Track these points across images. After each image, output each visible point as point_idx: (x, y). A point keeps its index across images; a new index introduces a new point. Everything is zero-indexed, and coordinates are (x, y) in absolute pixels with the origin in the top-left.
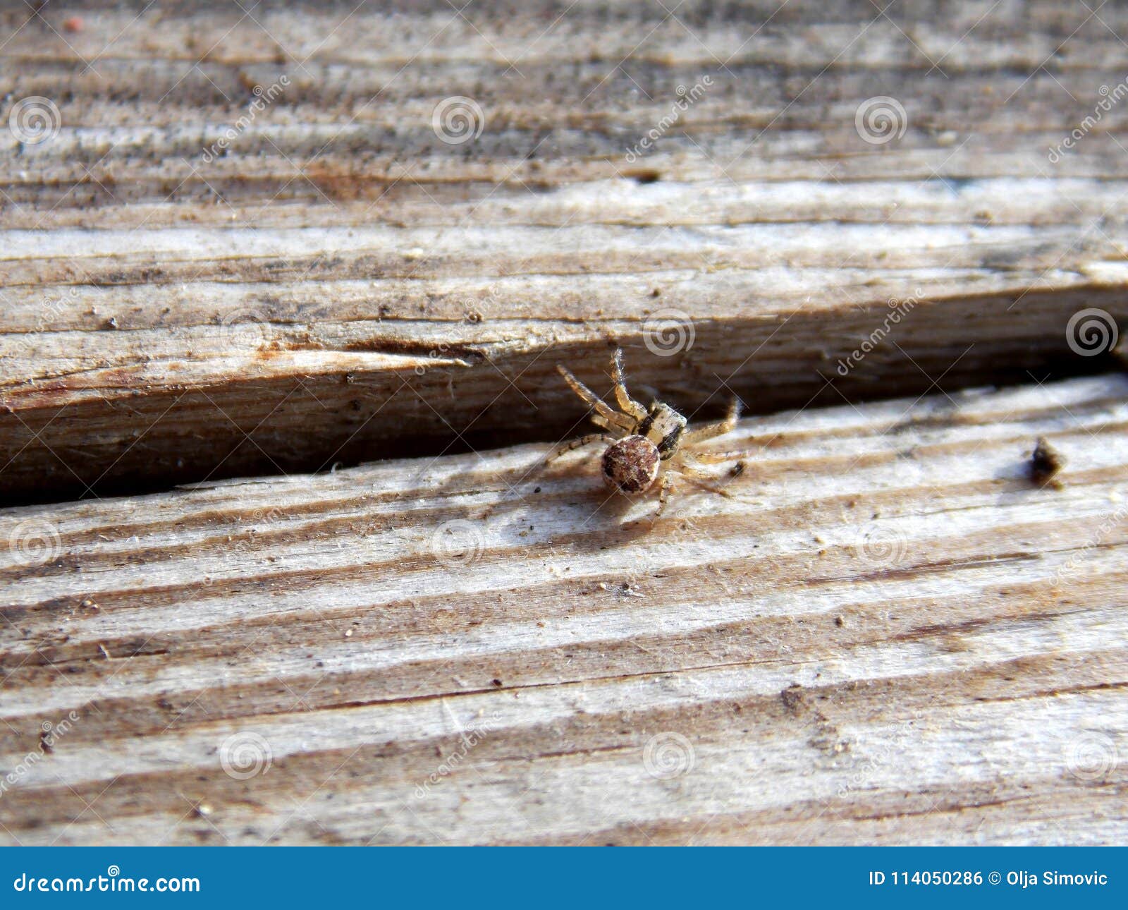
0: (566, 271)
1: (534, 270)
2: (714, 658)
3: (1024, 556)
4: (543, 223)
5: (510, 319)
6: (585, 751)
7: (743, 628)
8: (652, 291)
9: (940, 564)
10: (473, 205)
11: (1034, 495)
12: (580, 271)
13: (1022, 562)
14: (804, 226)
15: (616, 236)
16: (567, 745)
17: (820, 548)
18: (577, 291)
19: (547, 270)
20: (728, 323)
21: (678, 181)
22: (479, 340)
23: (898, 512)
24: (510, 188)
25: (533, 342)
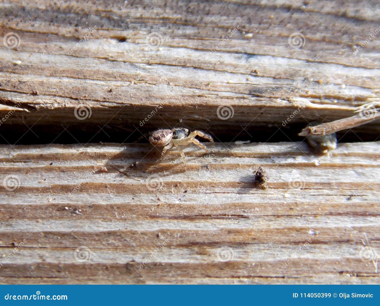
0: (77, 77)
1: (64, 75)
2: (104, 245)
3: (242, 216)
4: (74, 55)
5: (49, 95)
6: (41, 277)
7: (118, 234)
8: (109, 90)
9: (207, 215)
10: (48, 44)
11: (253, 191)
12: (83, 77)
13: (241, 219)
14: (179, 68)
15: (102, 63)
16: (34, 274)
17: (159, 203)
18: (79, 86)
19: (69, 75)
20: (137, 106)
21: (134, 42)
22: (35, 102)
23: (195, 191)
24: (65, 38)
25: (56, 105)
